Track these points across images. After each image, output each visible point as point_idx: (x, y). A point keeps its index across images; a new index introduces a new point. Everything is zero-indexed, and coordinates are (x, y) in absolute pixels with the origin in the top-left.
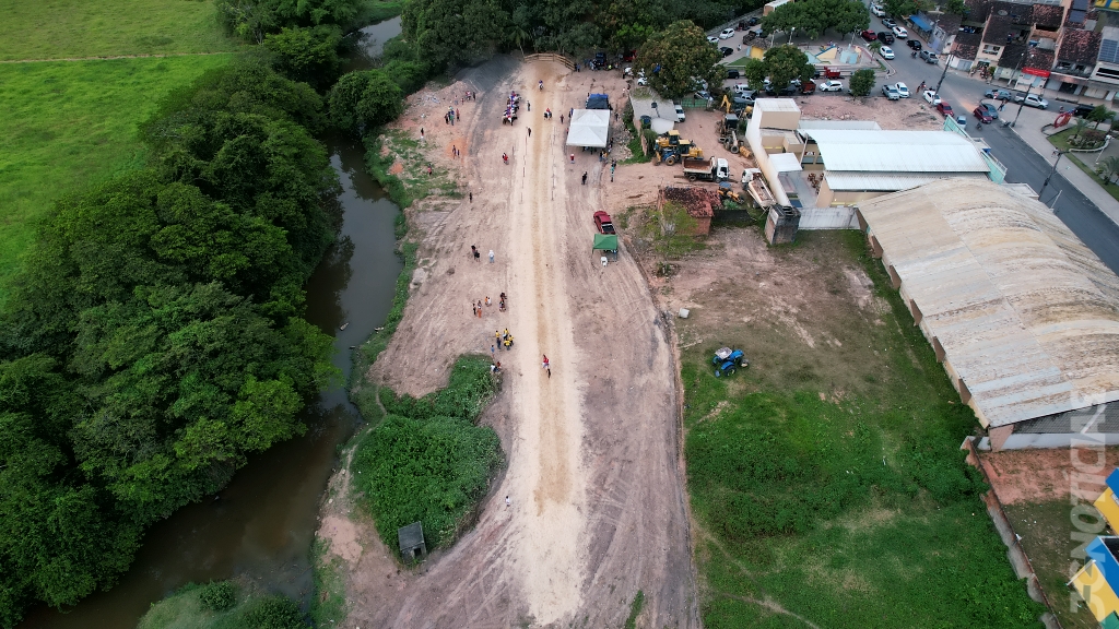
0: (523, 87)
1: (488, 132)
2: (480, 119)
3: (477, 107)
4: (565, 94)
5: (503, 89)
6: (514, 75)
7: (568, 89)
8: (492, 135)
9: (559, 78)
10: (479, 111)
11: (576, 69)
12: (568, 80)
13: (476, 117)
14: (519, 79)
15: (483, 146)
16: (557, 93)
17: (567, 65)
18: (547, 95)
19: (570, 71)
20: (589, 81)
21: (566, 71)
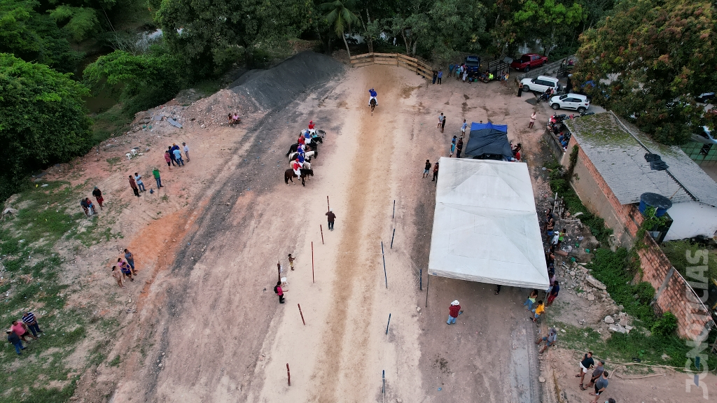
0: (340, 105)
1: (244, 200)
2: (240, 166)
3: (245, 139)
4: (417, 119)
5: (305, 106)
6: (331, 84)
7: (422, 111)
8: (251, 207)
9: (406, 92)
10: (247, 146)
11: (436, 79)
12: (420, 95)
13: (236, 159)
14: (338, 90)
15: (220, 239)
16: (401, 118)
17: (419, 71)
18: (383, 118)
19: (424, 81)
20: (457, 98)
21: (417, 81)
